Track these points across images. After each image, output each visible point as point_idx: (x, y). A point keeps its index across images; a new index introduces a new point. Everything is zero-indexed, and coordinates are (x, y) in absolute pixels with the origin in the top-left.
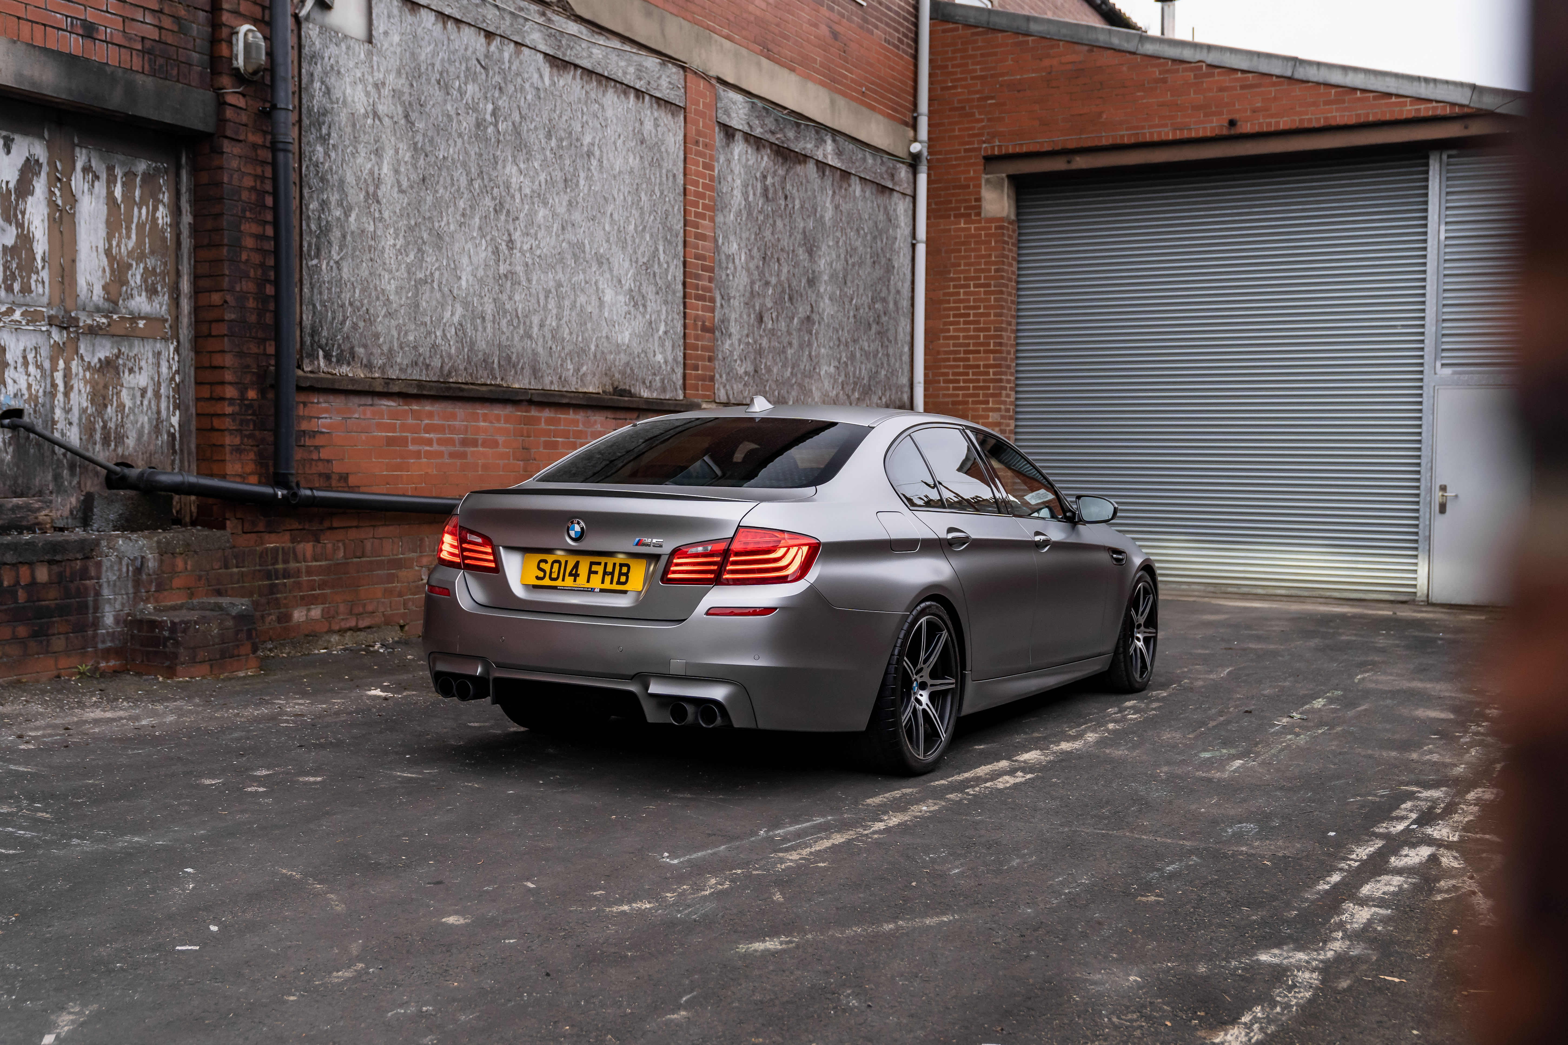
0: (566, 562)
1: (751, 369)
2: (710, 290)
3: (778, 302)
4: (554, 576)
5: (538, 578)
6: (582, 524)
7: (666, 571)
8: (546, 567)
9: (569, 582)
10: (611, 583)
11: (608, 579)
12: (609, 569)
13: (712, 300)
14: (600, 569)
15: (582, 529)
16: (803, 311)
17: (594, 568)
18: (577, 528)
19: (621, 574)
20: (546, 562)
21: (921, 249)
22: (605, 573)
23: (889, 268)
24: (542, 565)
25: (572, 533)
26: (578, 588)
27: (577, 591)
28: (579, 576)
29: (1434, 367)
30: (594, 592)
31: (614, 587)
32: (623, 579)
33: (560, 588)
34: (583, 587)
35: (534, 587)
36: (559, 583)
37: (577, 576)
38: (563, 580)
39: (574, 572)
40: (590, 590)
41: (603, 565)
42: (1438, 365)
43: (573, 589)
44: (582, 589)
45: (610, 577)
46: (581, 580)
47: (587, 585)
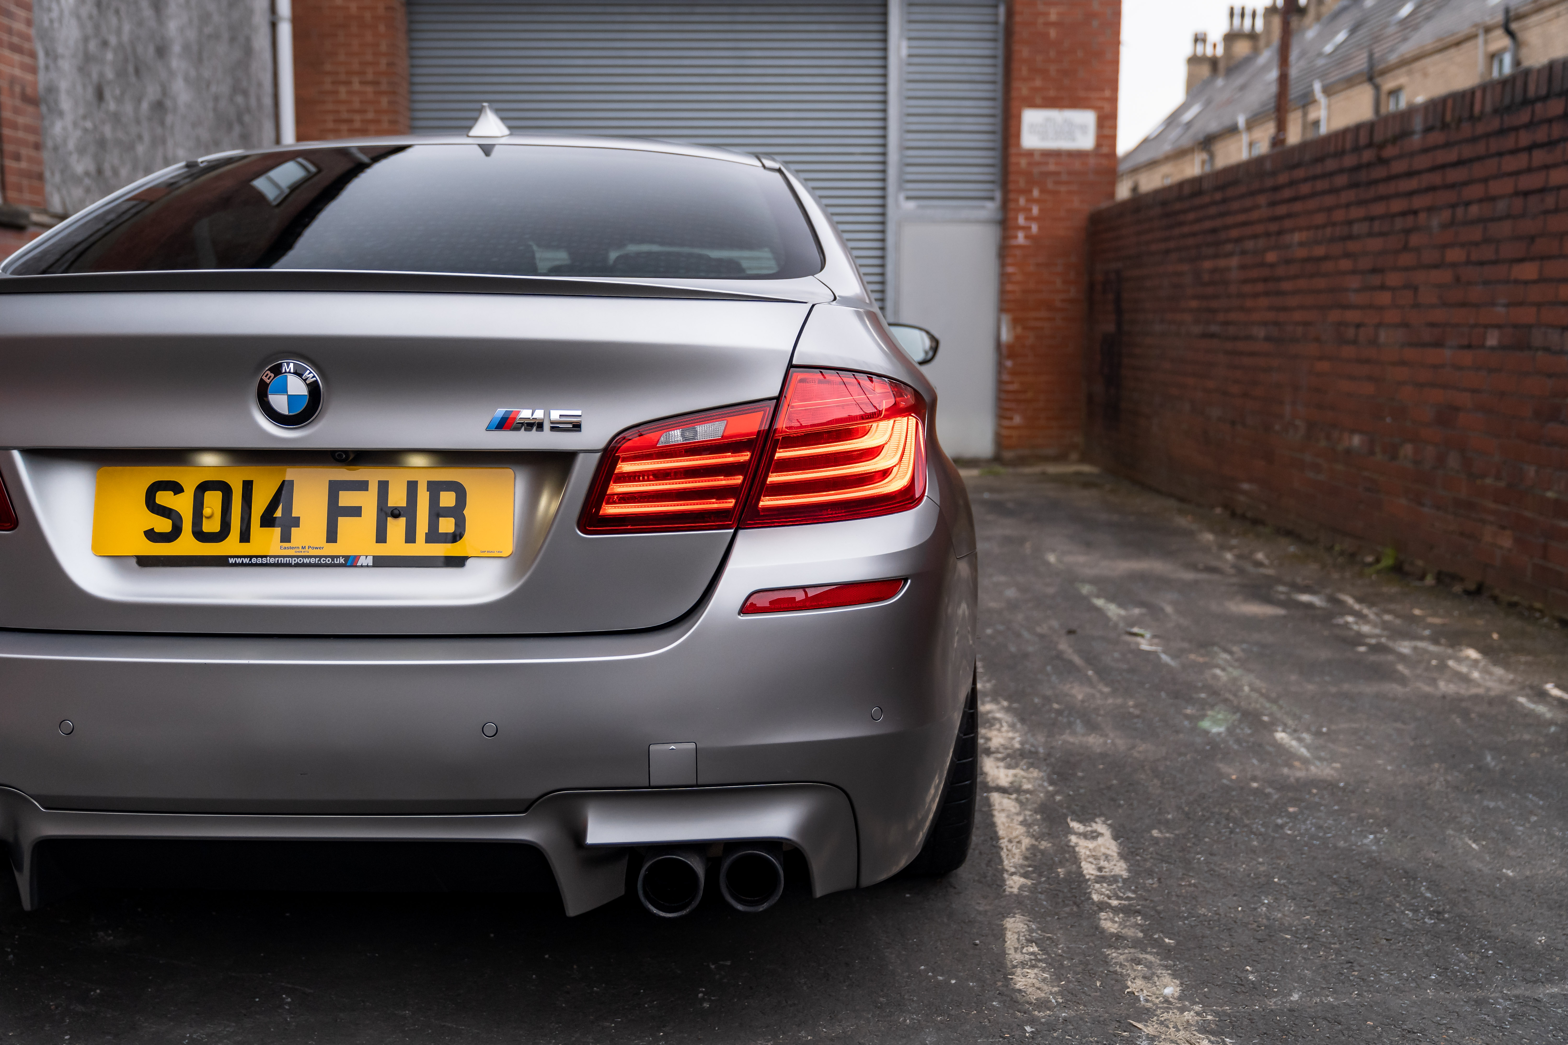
0: (248, 486)
1: (92, 168)
2: (28, 38)
3: (121, 74)
4: (212, 526)
5: (152, 535)
6: (311, 374)
7: (599, 495)
8: (183, 504)
9: (265, 540)
10: (410, 537)
12: (397, 498)
13: (33, 55)
14: (368, 501)
15: (313, 388)
16: (152, 92)
17: (346, 499)
18: (297, 387)
19: (436, 512)
20: (176, 488)
21: (285, 31)
22: (386, 513)
23: (248, 51)
24: (164, 498)
25: (280, 403)
26: (298, 557)
27: (297, 565)
28: (296, 522)
29: (897, 200)
30: (354, 565)
31: (421, 548)
32: (447, 525)
33: (239, 561)
34: (315, 557)
35: (144, 562)
36: (231, 546)
37: (289, 524)
38: (245, 537)
39: (278, 513)
40: (342, 561)
41: (374, 488)
42: (901, 196)
43: (284, 561)
44: (313, 560)
45: (402, 521)
46: (309, 536)
47: (331, 550)
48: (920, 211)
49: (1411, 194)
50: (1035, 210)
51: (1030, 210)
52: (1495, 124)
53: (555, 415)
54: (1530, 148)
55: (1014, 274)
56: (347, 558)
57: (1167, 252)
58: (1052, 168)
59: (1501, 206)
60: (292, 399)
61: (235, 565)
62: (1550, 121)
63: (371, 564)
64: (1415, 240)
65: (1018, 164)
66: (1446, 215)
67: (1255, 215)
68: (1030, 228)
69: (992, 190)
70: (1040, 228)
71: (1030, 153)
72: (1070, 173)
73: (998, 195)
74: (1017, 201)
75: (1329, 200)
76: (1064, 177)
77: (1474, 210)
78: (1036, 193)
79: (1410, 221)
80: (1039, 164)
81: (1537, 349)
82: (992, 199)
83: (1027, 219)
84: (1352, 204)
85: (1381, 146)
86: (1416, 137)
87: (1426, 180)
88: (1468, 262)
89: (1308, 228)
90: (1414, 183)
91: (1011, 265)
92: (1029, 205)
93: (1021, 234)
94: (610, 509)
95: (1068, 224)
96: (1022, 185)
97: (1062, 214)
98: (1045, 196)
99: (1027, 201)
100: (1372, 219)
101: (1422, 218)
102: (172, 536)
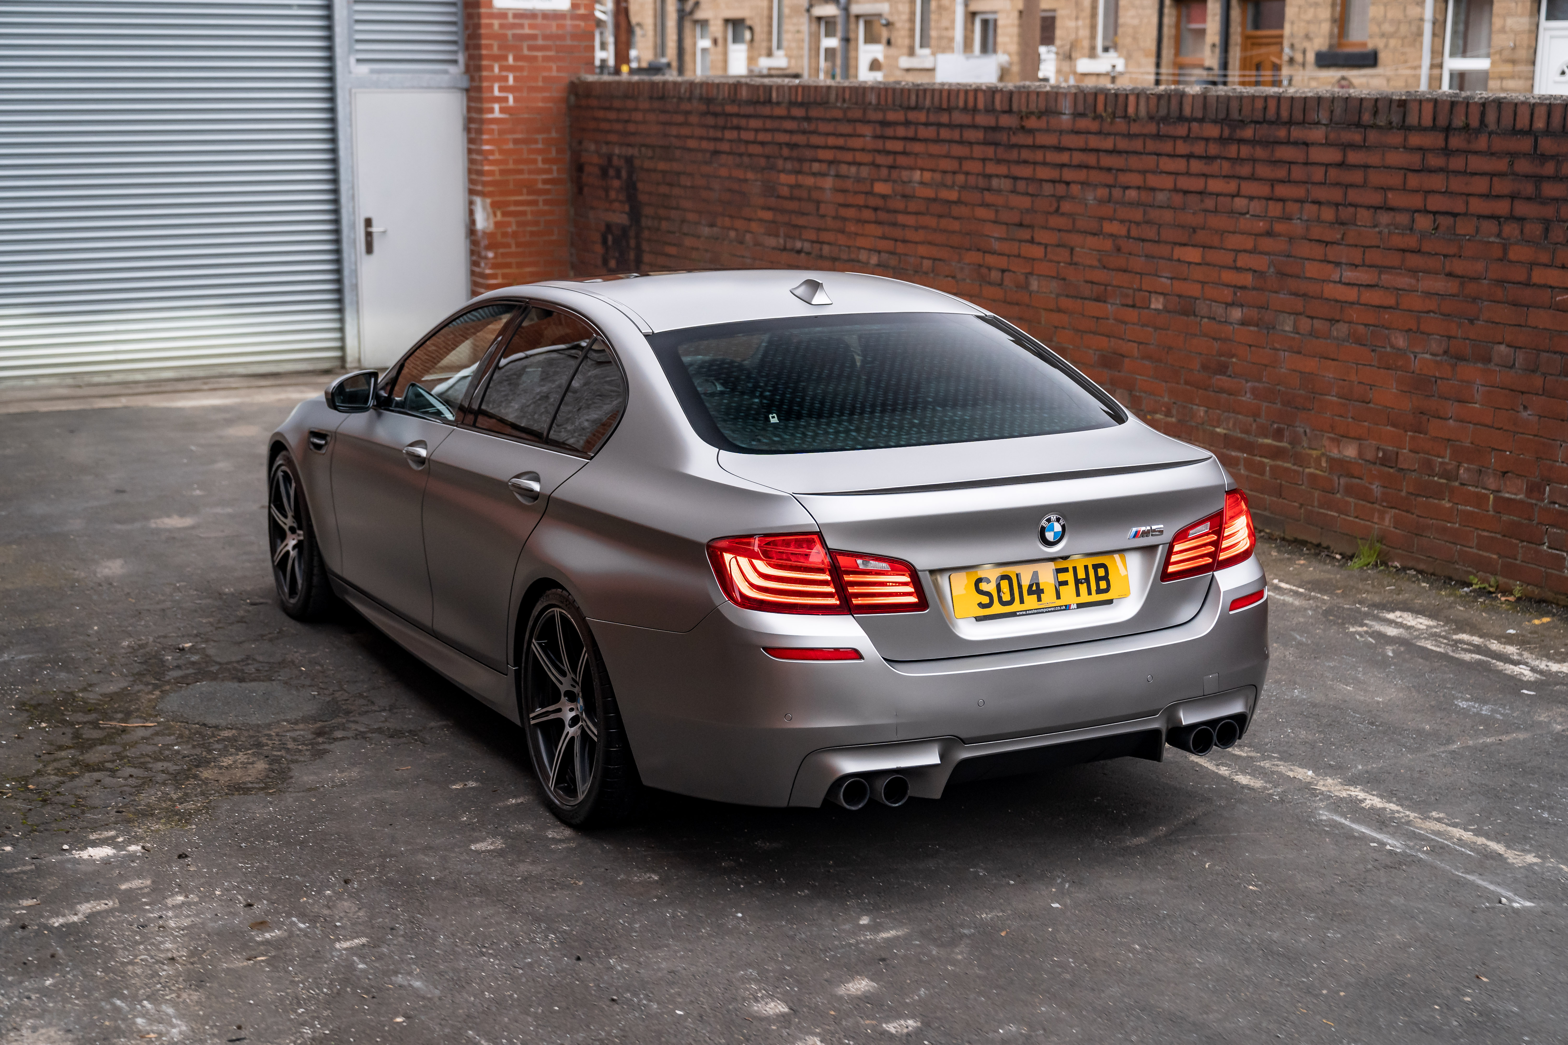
0: (1019, 578)
4: (1006, 597)
5: (981, 605)
7: (1167, 563)
8: (992, 588)
9: (1031, 602)
10: (1090, 593)
11: (1083, 588)
12: (1081, 575)
15: (1063, 527)
17: (1062, 577)
18: (1058, 527)
19: (1098, 579)
20: (988, 581)
22: (1078, 582)
24: (983, 586)
25: (1050, 536)
26: (1046, 608)
27: (1046, 612)
28: (1042, 591)
29: (348, 64)
30: (1068, 609)
31: (1095, 597)
32: (1103, 585)
33: (1022, 613)
34: (1053, 607)
35: (977, 619)
36: (1016, 607)
37: (1039, 593)
38: (1022, 602)
39: (1034, 588)
41: (1071, 570)
42: (352, 60)
43: (1040, 611)
44: (1052, 609)
45: (1085, 585)
46: (1049, 597)
47: (1059, 603)
48: (375, 77)
49: (1063, 166)
50: (511, 81)
51: (506, 79)
52: (1152, 128)
54: (1189, 157)
55: (491, 152)
56: (1066, 606)
57: (716, 153)
58: (527, 31)
59: (1161, 197)
61: (1020, 615)
62: (1207, 140)
63: (1075, 608)
64: (1066, 207)
65: (490, 26)
66: (1102, 192)
67: (857, 143)
68: (506, 99)
69: (455, 52)
70: (516, 100)
71: (503, 14)
72: (546, 37)
73: (461, 58)
74: (491, 68)
75: (959, 150)
76: (540, 42)
77: (1132, 194)
78: (511, 60)
79: (1061, 189)
80: (513, 26)
81: (1202, 317)
82: (455, 62)
83: (501, 89)
84: (991, 160)
85: (1023, 116)
86: (1064, 117)
87: (1078, 158)
88: (1128, 237)
89: (933, 171)
90: (1064, 158)
91: (488, 142)
92: (504, 74)
93: (496, 107)
94: (1171, 569)
95: (546, 94)
96: (495, 51)
97: (540, 84)
98: (520, 64)
99: (501, 69)
100: (1015, 178)
101: (1075, 189)
102: (990, 605)
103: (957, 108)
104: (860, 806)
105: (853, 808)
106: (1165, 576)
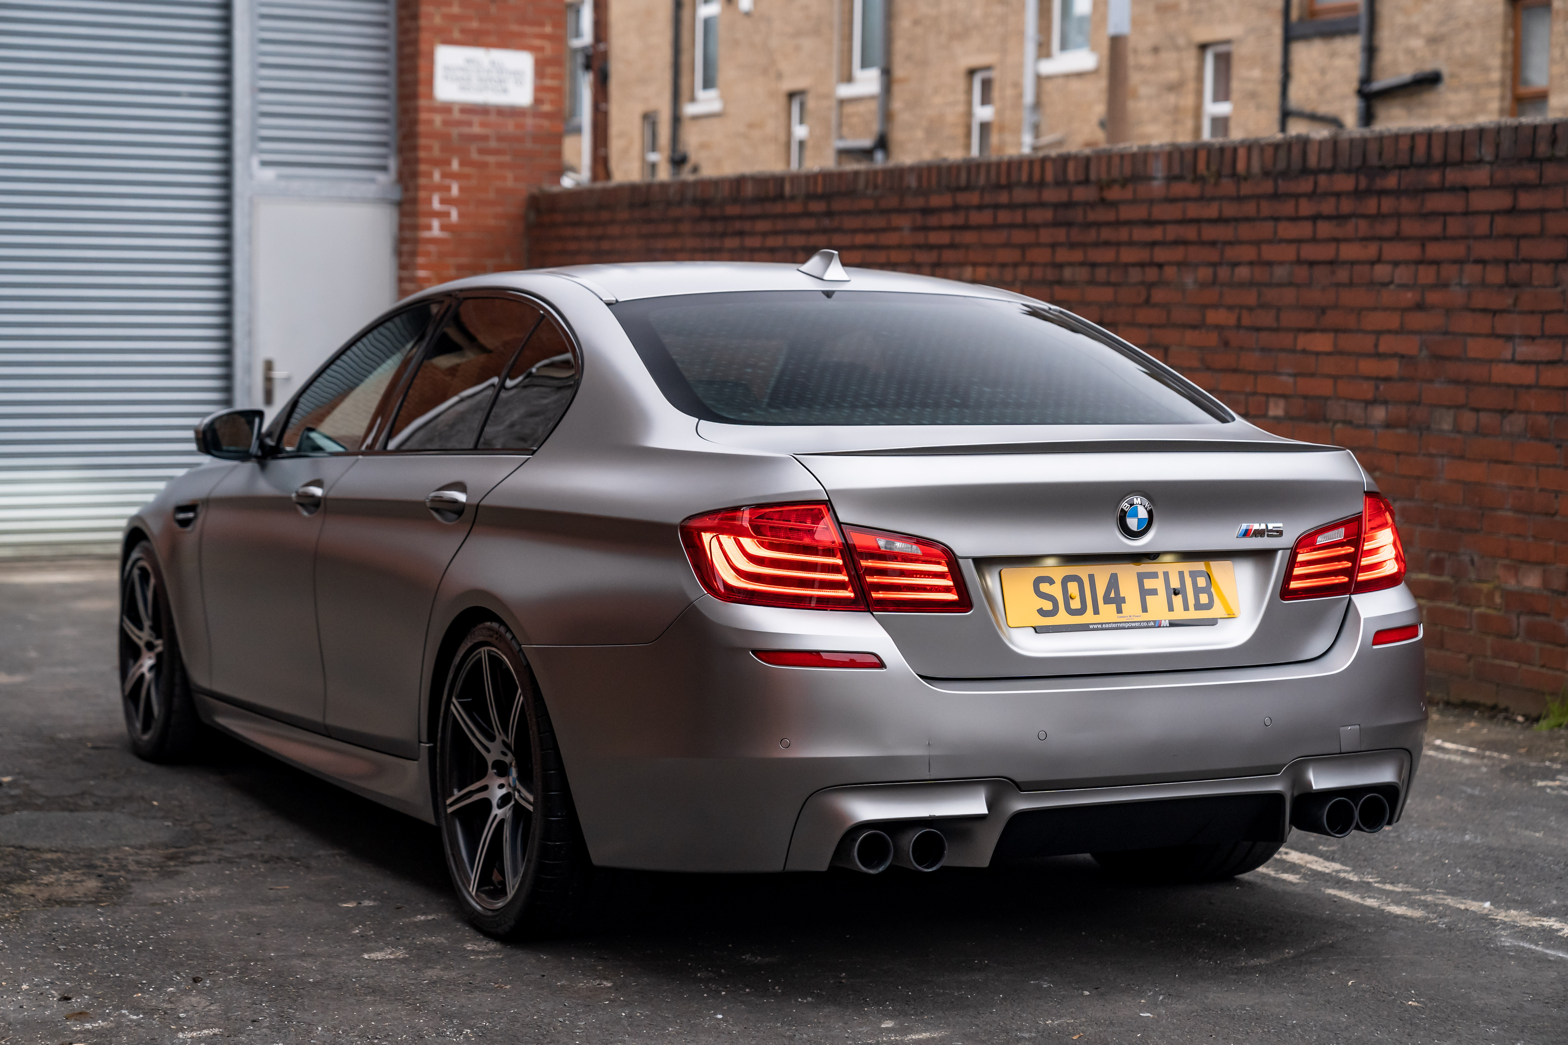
0: (1091, 578)
4: (1075, 604)
5: (1042, 612)
7: (1288, 576)
8: (1056, 591)
9: (1108, 613)
10: (1186, 608)
12: (1175, 583)
14: (1160, 585)
15: (1150, 513)
17: (1149, 584)
18: (1143, 513)
19: (1197, 591)
20: (1051, 581)
22: (1170, 592)
24: (1044, 587)
25: (1132, 524)
26: (1128, 622)
27: (1129, 628)
28: (1123, 600)
29: (248, 167)
30: (1159, 626)
31: (1193, 614)
32: (1204, 599)
33: (1095, 626)
34: (1138, 622)
35: (1037, 630)
36: (1088, 617)
37: (1119, 602)
38: (1096, 611)
39: (1112, 595)
40: (1152, 624)
41: (1161, 576)
42: (255, 161)
43: (1121, 625)
44: (1137, 624)
45: (1180, 596)
46: (1132, 609)
47: (1145, 617)
48: (283, 184)
49: (1154, 244)
50: (455, 191)
51: (448, 189)
52: (1268, 187)
53: (1270, 526)
54: (1315, 218)
56: (1155, 622)
58: (476, 130)
59: (1280, 273)
60: (1140, 521)
61: (1094, 629)
62: (1338, 195)
63: (1168, 625)
64: (1159, 295)
65: (430, 122)
66: (1205, 273)
68: (447, 214)
69: (384, 157)
70: (461, 215)
71: (446, 108)
72: (501, 138)
73: (392, 163)
74: (430, 175)
75: (1020, 237)
76: (493, 144)
77: (1243, 272)
78: (455, 165)
79: (1152, 274)
80: (459, 123)
81: (1336, 422)
82: (384, 168)
83: (443, 201)
84: (1061, 244)
85: (1102, 186)
86: (1156, 184)
87: (1173, 232)
88: (1239, 326)
89: (988, 265)
90: (1156, 233)
91: (424, 267)
92: (447, 182)
93: (436, 223)
94: (1294, 585)
95: (499, 209)
96: (436, 153)
97: (491, 196)
98: (467, 170)
99: (444, 175)
100: (1093, 265)
101: (1170, 272)
102: (1053, 612)
103: (1019, 183)
104: (881, 869)
105: (872, 872)
106: (1286, 593)
